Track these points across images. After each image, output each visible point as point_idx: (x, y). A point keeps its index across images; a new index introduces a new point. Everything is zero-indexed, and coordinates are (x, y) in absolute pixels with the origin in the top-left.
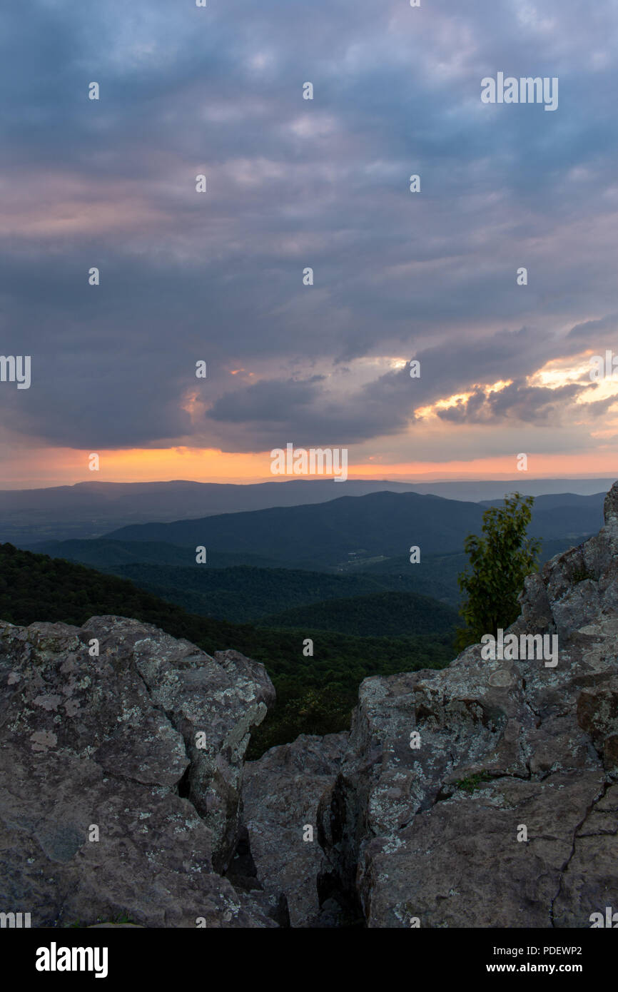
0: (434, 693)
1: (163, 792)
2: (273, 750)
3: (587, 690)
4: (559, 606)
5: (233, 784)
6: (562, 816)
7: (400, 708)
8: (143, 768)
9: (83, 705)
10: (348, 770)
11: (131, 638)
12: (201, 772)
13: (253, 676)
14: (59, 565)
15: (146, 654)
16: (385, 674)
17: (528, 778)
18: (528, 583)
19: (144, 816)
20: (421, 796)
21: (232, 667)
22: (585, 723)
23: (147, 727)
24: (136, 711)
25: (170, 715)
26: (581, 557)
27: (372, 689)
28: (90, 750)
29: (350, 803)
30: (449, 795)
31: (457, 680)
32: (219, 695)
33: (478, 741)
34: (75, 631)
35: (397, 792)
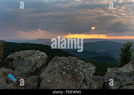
0: (121, 71)
1: (81, 81)
5: (90, 81)
7: (114, 73)
8: (78, 78)
9: (69, 68)
11: (75, 60)
12: (86, 79)
13: (93, 66)
15: (77, 62)
19: (79, 85)
20: (119, 86)
21: (90, 65)
23: (78, 72)
24: (77, 70)
25: (81, 71)
27: (109, 69)
28: (71, 75)
30: (124, 86)
31: (124, 69)
32: (88, 69)
33: (128, 79)
34: (68, 58)
35: (115, 85)
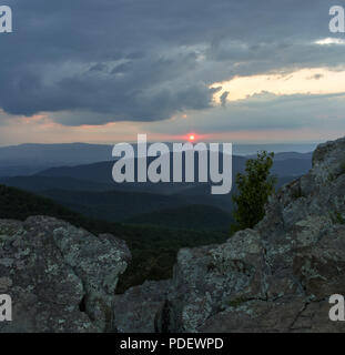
0: (217, 256)
1: (71, 308)
2: (131, 289)
3: (299, 254)
4: (285, 211)
5: (109, 304)
6: (283, 319)
7: (199, 264)
8: (60, 296)
9: (26, 263)
10: (171, 297)
11: (52, 228)
12: (92, 298)
13: (119, 248)
14: (10, 190)
15: (60, 236)
16: (191, 247)
17: (266, 300)
18: (270, 199)
19: (61, 321)
20: (210, 310)
21: (108, 243)
22: (297, 271)
23: (62, 274)
24: (55, 266)
25: (74, 268)
26: (298, 185)
27: (184, 254)
28: (30, 288)
29: (172, 314)
30: (224, 309)
31: (230, 249)
32: (101, 258)
33: (240, 281)
34: (21, 223)
35: (197, 308)
